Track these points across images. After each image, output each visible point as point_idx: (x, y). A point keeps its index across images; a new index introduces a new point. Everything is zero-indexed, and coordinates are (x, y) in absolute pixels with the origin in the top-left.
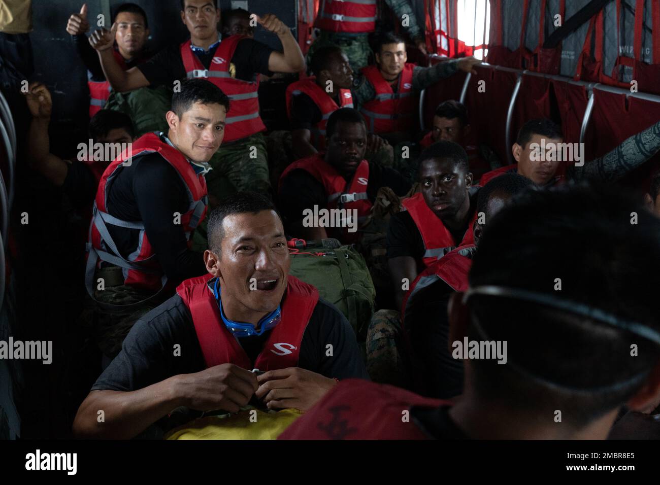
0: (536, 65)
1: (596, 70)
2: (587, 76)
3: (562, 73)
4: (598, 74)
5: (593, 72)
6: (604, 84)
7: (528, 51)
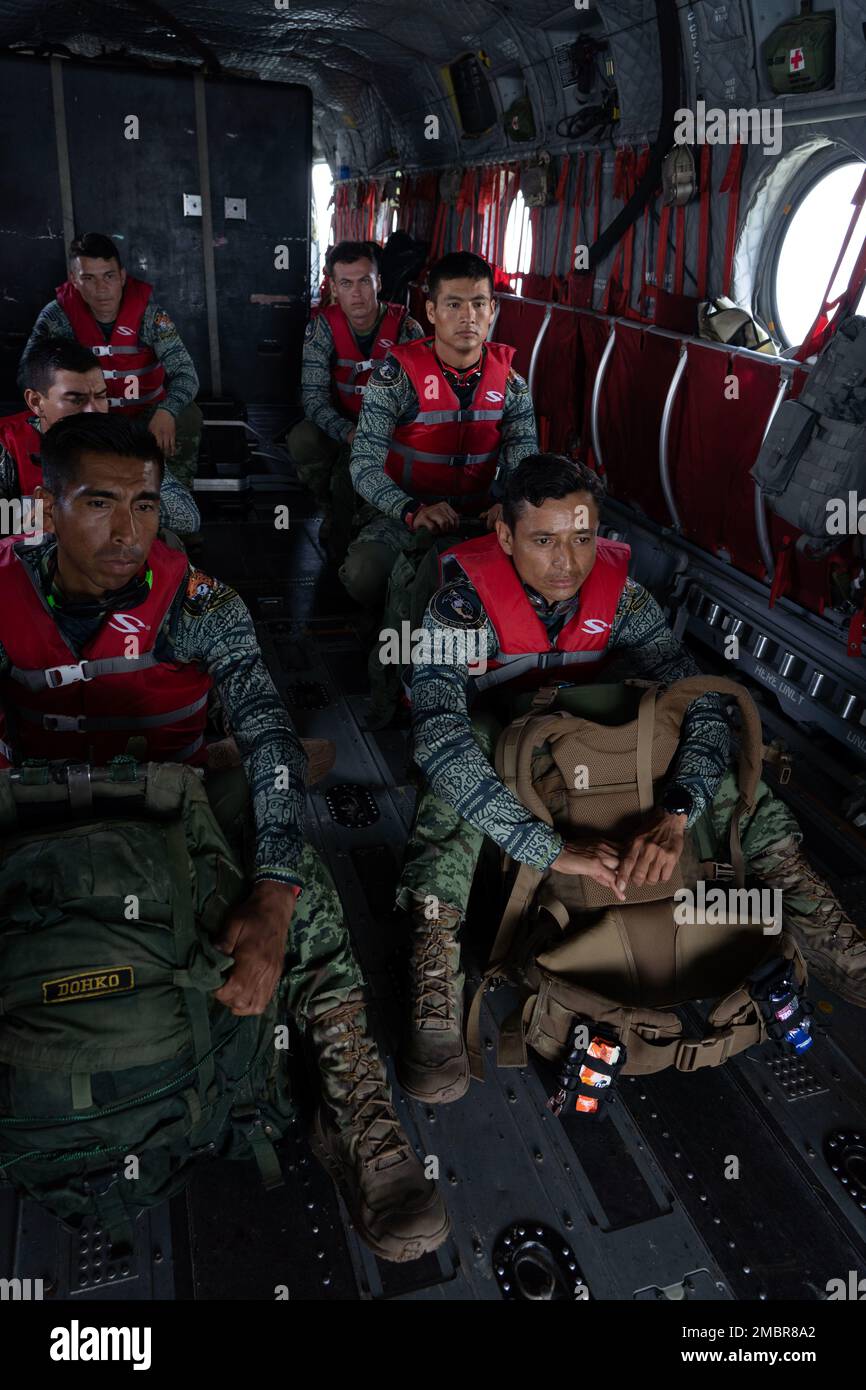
0: (567, 298)
1: (622, 301)
2: (612, 310)
3: (594, 308)
4: (624, 307)
5: (619, 303)
6: (628, 319)
7: (561, 277)
